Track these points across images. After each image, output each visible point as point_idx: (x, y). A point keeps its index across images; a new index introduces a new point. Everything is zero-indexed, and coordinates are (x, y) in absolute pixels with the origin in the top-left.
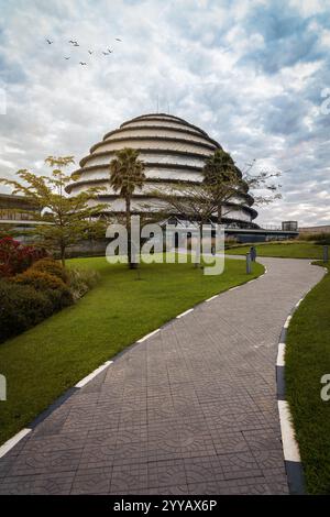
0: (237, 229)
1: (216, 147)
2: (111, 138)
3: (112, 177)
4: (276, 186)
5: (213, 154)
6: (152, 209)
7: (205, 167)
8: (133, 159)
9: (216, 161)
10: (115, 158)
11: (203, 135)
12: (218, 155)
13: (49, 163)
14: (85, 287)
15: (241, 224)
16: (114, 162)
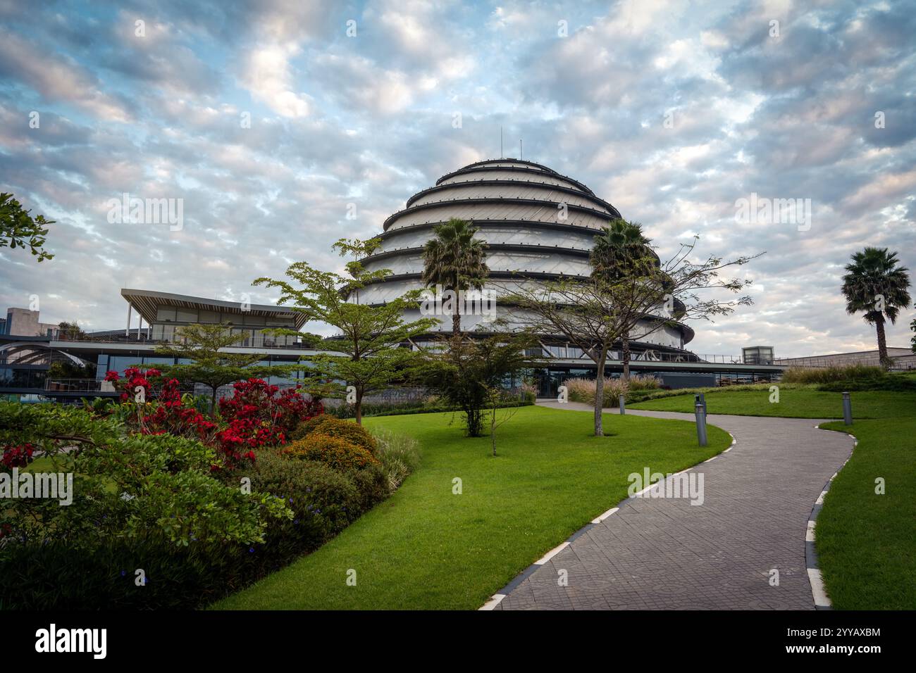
0: (656, 362)
1: (611, 214)
2: (420, 203)
3: (429, 271)
4: (741, 282)
5: (608, 226)
6: (511, 327)
7: (595, 250)
8: (466, 239)
9: (617, 238)
10: (432, 237)
11: (585, 193)
12: (619, 228)
13: (339, 249)
14: (403, 468)
15: (664, 352)
16: (433, 245)
